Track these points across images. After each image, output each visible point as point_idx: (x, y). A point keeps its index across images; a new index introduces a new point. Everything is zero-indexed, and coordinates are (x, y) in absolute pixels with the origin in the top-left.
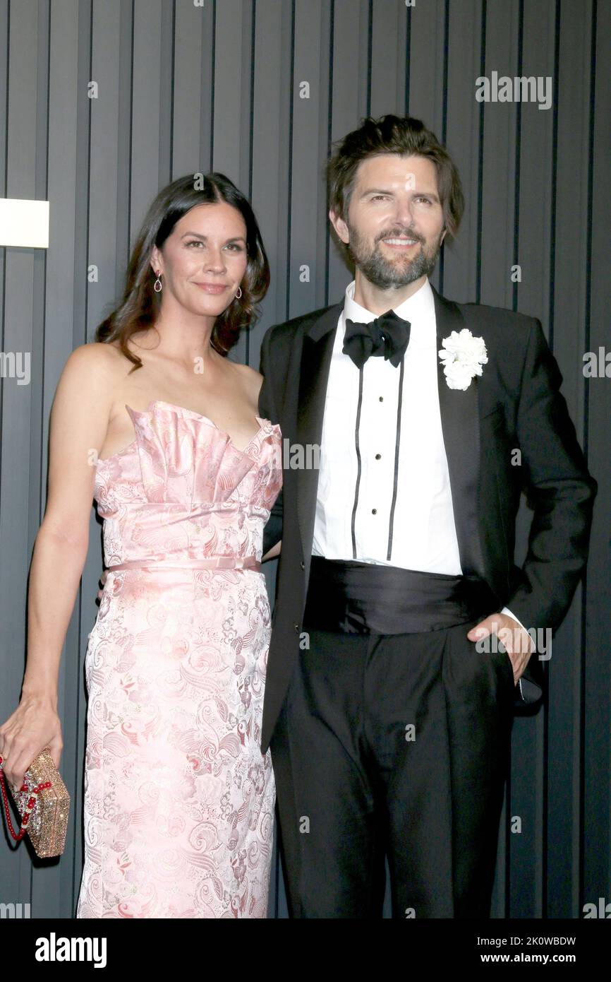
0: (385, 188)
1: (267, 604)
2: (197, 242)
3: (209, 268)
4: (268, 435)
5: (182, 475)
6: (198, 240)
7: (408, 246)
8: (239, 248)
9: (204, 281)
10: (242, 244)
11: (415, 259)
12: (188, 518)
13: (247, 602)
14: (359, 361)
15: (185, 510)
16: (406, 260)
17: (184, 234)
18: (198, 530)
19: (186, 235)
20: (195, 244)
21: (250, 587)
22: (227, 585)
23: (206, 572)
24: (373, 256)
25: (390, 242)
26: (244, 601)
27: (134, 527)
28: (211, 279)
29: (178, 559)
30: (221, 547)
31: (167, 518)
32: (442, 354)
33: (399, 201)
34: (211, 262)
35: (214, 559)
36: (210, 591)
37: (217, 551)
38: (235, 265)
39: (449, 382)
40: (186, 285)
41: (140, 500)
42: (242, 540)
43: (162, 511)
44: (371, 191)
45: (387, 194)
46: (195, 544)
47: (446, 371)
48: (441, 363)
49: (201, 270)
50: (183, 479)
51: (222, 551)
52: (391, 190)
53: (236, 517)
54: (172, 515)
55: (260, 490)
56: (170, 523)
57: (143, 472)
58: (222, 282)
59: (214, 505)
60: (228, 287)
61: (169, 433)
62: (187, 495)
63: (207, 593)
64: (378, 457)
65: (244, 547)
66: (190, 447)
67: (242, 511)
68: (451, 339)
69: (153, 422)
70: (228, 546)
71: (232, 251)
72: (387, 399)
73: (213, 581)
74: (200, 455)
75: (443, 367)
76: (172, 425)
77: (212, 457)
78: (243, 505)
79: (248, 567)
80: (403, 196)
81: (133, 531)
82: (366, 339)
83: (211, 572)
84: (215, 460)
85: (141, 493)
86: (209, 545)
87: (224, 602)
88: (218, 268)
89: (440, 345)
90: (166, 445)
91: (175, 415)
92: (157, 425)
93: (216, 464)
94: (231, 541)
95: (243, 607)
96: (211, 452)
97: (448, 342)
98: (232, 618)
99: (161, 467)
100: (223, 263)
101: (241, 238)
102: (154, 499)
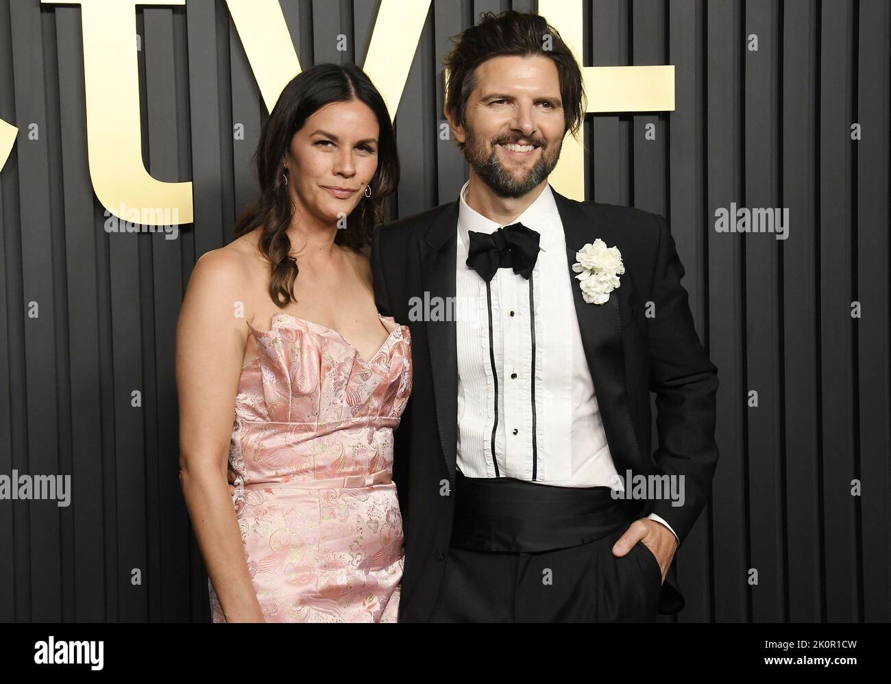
0: (505, 92)
1: (398, 515)
2: (331, 141)
3: (338, 170)
4: (398, 340)
5: (307, 395)
6: (328, 139)
7: (528, 153)
8: (370, 150)
9: (330, 185)
10: (374, 145)
11: (534, 166)
12: (314, 437)
13: (378, 519)
14: (487, 276)
15: (311, 430)
16: (525, 169)
17: (314, 131)
18: (323, 447)
19: (315, 133)
20: (325, 143)
21: (380, 502)
22: (355, 504)
23: (332, 491)
25: (509, 147)
26: (373, 518)
27: (256, 446)
28: (340, 182)
29: (304, 480)
30: (349, 465)
31: (292, 437)
32: (576, 268)
33: (520, 106)
34: (341, 164)
35: (342, 478)
36: (336, 511)
37: (345, 470)
38: (365, 165)
39: (585, 297)
40: (315, 187)
41: (264, 418)
42: (371, 455)
43: (287, 431)
44: (491, 96)
45: (508, 100)
46: (321, 464)
47: (582, 285)
48: (576, 277)
49: (330, 172)
50: (308, 399)
51: (351, 469)
52: (512, 95)
53: (365, 431)
54: (297, 436)
55: (389, 401)
56: (295, 443)
57: (265, 390)
58: (353, 187)
59: (341, 422)
60: (354, 191)
61: (293, 352)
62: (313, 414)
63: (333, 513)
64: (514, 376)
65: (373, 462)
66: (316, 365)
67: (371, 425)
68: (585, 252)
69: (275, 341)
70: (357, 463)
71: (363, 152)
72: (520, 314)
73: (340, 501)
74: (327, 374)
75: (579, 281)
76: (298, 344)
77: (339, 374)
78: (372, 418)
79: (379, 481)
80: (526, 102)
81: (256, 451)
82: (493, 251)
83: (338, 490)
84: (342, 378)
85: (262, 410)
86: (336, 464)
87: (352, 521)
88: (348, 169)
89: (572, 260)
90: (289, 365)
91: (300, 335)
92: (280, 343)
93: (343, 381)
94: (360, 457)
95: (372, 525)
96: (339, 369)
97: (579, 256)
98: (361, 538)
99: (285, 385)
100: (353, 165)
101: (373, 140)
102: (277, 419)
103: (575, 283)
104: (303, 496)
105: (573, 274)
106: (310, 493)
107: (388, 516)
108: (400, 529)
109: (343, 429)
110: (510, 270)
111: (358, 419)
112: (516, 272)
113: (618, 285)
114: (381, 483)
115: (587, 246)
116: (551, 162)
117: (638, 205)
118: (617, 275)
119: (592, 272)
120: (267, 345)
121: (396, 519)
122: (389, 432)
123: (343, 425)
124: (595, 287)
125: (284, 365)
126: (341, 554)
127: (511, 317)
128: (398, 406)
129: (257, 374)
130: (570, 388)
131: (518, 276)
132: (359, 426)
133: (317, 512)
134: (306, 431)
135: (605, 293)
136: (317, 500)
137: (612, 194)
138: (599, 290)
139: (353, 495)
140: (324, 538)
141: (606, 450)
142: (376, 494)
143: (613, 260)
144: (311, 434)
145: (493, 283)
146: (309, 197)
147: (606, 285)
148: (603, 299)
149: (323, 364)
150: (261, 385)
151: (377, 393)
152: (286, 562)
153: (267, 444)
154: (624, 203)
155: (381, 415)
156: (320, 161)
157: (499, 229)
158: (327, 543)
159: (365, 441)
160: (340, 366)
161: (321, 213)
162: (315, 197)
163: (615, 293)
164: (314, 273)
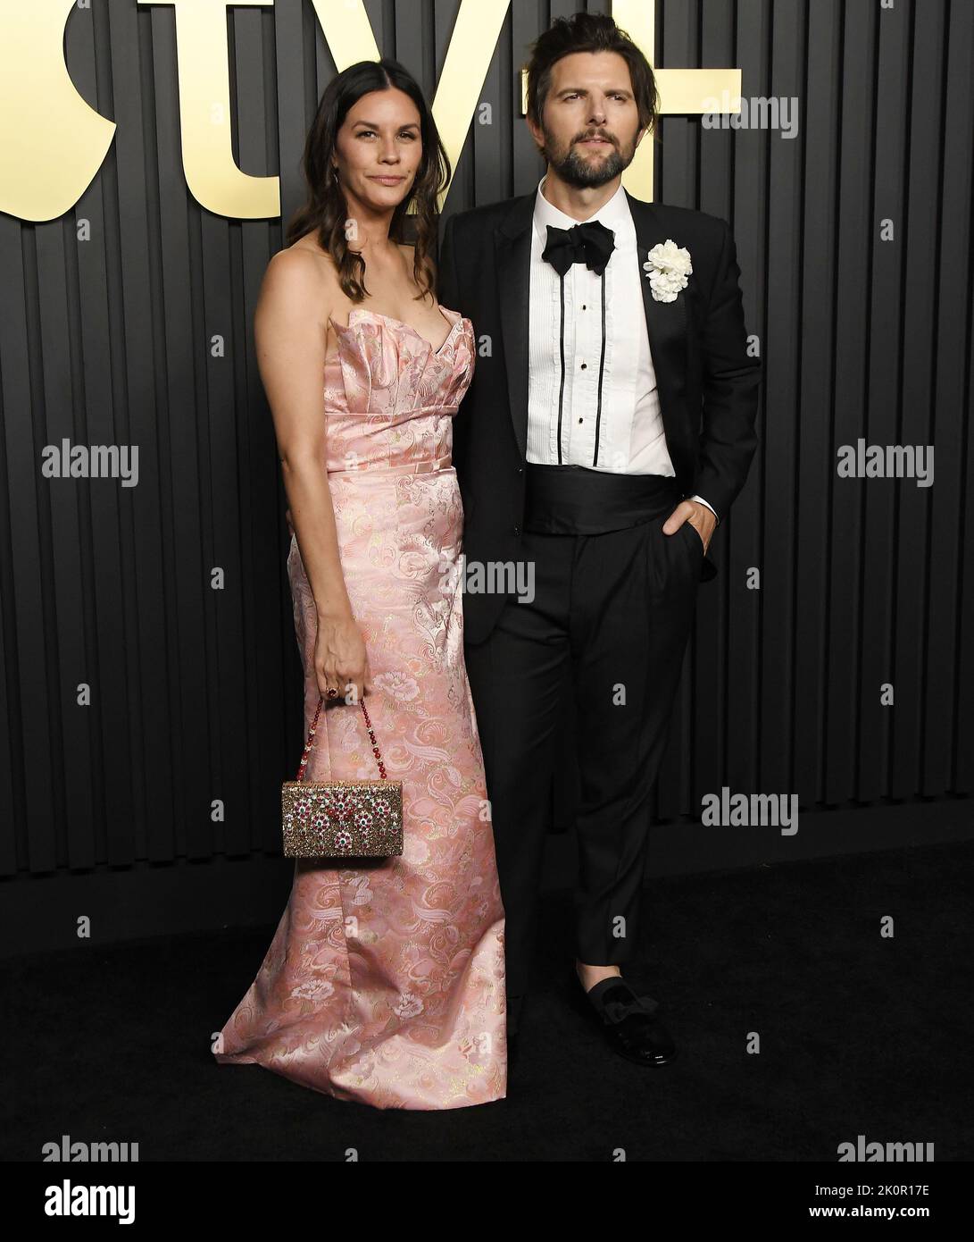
0: (578, 86)
2: (371, 131)
3: (382, 158)
4: (461, 333)
5: (386, 387)
6: (369, 130)
8: (412, 137)
9: (378, 174)
10: (415, 131)
11: (611, 156)
12: (390, 427)
13: (446, 501)
14: (561, 270)
15: (387, 420)
16: (601, 158)
18: (398, 436)
19: (355, 126)
20: (365, 134)
22: (426, 488)
23: (406, 477)
24: (568, 158)
26: (442, 501)
27: (336, 437)
28: (386, 170)
29: (380, 467)
30: (419, 451)
31: (369, 428)
32: (646, 266)
33: (591, 98)
34: (385, 152)
35: (413, 465)
36: (411, 497)
37: (416, 456)
38: (410, 153)
39: (654, 295)
40: (363, 179)
41: (342, 410)
42: (437, 442)
43: (364, 422)
44: (566, 91)
45: (581, 93)
46: (395, 452)
47: (652, 284)
48: (647, 275)
49: (375, 162)
50: (386, 391)
51: (421, 456)
52: (584, 88)
53: (432, 419)
54: (374, 426)
55: (453, 392)
56: (372, 433)
57: (345, 383)
58: (398, 174)
59: (413, 412)
60: (403, 178)
61: (375, 346)
62: (390, 405)
63: (408, 498)
64: (584, 366)
65: (439, 448)
66: (394, 359)
67: (436, 413)
68: (657, 251)
69: (359, 336)
70: (426, 450)
71: (406, 140)
72: (591, 308)
73: (414, 486)
74: (404, 367)
75: (649, 279)
76: (378, 339)
77: (416, 368)
78: (438, 407)
79: (443, 466)
80: (597, 94)
81: (335, 441)
82: (568, 246)
83: (411, 476)
84: (417, 371)
85: (343, 403)
86: (409, 452)
87: (425, 505)
88: (392, 157)
89: (643, 258)
90: (370, 358)
91: (380, 328)
92: (362, 337)
93: (418, 374)
94: (428, 445)
95: (442, 507)
96: (415, 363)
97: (651, 255)
98: (433, 520)
99: (365, 378)
100: (397, 153)
101: (415, 125)
102: (357, 410)
103: (645, 282)
104: (381, 483)
105: (643, 273)
106: (387, 481)
107: (453, 498)
108: (461, 510)
109: (414, 419)
110: (583, 266)
111: (426, 409)
112: (589, 268)
113: (685, 285)
114: (445, 468)
115: (659, 246)
116: (626, 158)
117: (704, 208)
118: (686, 275)
119: (663, 271)
120: (350, 340)
121: (458, 501)
122: (450, 419)
123: (414, 415)
124: (665, 286)
125: (366, 360)
126: (417, 535)
127: (582, 310)
128: (460, 396)
129: (336, 368)
130: (635, 381)
131: (592, 272)
132: (427, 414)
133: (394, 498)
134: (382, 421)
135: (674, 292)
136: (394, 486)
137: (679, 197)
138: (668, 289)
139: (424, 479)
140: (402, 522)
141: (663, 437)
142: (441, 478)
143: (683, 261)
144: (388, 424)
145: (567, 277)
146: (359, 190)
147: (675, 285)
148: (671, 298)
149: (400, 358)
150: (340, 377)
151: (444, 386)
152: (370, 546)
153: (347, 435)
154: (690, 205)
155: (446, 404)
156: (365, 153)
157: (576, 226)
158: (405, 526)
159: (432, 429)
160: (417, 359)
161: (372, 203)
162: (364, 188)
163: (682, 293)
164: (379, 267)
